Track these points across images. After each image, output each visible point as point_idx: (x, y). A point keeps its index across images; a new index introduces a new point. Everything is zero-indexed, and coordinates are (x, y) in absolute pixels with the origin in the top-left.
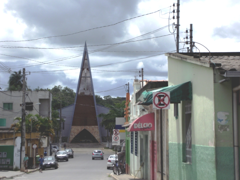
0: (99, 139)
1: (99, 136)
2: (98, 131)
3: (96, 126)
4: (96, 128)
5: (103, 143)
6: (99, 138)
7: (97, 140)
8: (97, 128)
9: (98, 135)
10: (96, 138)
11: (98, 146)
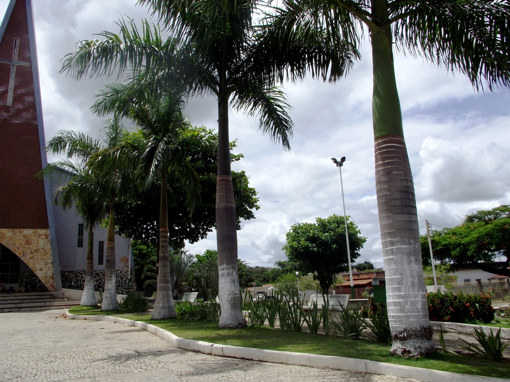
0: (52, 278)
1: (50, 265)
2: (48, 247)
3: (42, 232)
4: (39, 236)
5: (65, 290)
6: (50, 273)
7: (43, 281)
8: (44, 237)
9: (46, 264)
10: (39, 274)
11: (43, 304)
